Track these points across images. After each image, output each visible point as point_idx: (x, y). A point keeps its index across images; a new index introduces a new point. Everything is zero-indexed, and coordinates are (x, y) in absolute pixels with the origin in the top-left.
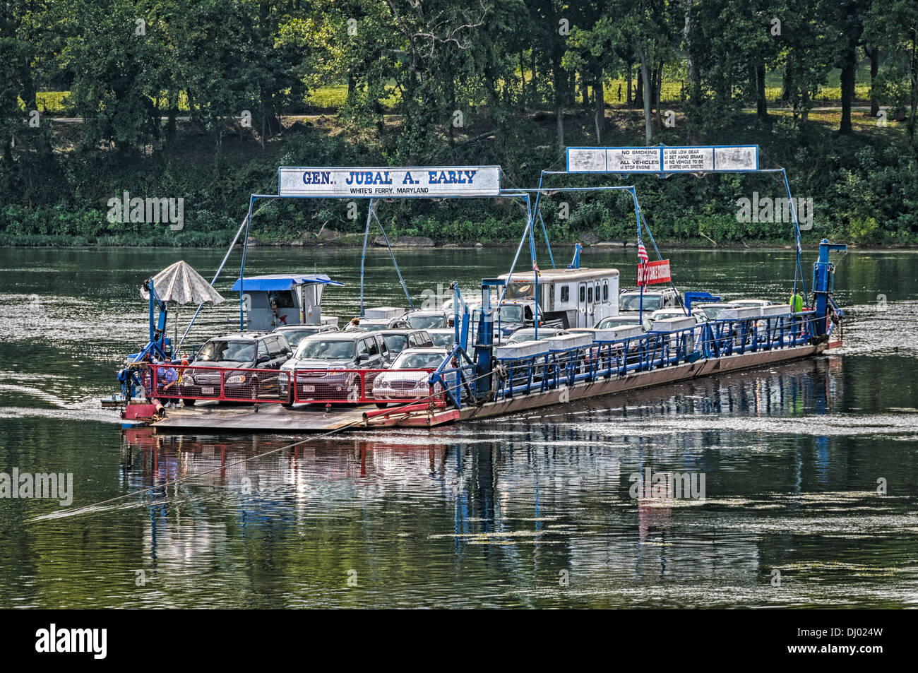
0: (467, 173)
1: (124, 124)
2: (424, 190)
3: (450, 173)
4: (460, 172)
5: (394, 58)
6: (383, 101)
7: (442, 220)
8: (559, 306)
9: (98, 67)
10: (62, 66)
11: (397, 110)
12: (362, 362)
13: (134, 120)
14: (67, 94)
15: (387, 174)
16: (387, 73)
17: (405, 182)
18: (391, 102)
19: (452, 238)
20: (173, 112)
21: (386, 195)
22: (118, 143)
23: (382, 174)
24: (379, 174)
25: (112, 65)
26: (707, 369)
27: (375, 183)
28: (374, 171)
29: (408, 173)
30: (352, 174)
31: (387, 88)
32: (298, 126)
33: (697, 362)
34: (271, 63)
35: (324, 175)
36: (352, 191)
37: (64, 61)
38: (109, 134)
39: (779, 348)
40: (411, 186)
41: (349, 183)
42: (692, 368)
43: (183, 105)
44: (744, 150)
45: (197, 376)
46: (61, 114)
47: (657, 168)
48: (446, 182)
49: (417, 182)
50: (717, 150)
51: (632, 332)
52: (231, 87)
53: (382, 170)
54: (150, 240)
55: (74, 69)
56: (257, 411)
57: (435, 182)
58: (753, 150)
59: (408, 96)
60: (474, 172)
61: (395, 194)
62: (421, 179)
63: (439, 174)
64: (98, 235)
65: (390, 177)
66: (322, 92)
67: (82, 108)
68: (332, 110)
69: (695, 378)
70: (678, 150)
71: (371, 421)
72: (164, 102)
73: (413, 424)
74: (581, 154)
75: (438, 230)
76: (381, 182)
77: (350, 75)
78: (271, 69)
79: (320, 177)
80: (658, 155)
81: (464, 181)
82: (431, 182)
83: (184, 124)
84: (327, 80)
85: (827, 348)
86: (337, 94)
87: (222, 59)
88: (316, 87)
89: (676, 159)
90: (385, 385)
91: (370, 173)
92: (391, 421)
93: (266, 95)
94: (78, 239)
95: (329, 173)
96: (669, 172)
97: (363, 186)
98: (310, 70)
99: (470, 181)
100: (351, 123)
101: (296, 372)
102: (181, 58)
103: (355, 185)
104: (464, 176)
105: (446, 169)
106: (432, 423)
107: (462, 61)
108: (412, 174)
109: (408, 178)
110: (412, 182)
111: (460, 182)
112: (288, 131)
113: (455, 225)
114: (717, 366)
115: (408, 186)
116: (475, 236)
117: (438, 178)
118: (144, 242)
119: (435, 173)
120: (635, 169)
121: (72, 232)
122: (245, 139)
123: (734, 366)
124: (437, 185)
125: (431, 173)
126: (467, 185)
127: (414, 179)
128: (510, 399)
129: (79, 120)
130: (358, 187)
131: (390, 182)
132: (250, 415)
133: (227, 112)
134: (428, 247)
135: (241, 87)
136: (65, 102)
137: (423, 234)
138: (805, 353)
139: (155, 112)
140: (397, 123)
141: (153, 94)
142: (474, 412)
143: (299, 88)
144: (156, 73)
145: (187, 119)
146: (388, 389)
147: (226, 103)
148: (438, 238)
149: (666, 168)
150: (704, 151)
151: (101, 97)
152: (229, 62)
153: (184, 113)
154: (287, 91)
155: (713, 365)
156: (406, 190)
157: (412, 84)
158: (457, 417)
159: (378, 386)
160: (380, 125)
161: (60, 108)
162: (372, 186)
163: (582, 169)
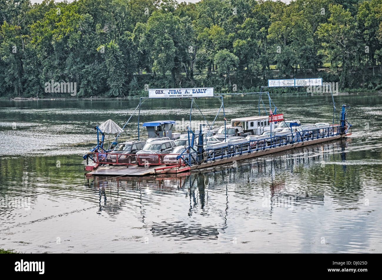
0: (204, 90)
1: (287, 71)
2: (191, 95)
3: (199, 90)
4: (202, 90)
5: (340, 57)
6: (338, 66)
7: (350, 89)
8: (250, 128)
9: (282, 60)
10: (275, 60)
11: (341, 67)
12: (163, 151)
13: (289, 70)
14: (276, 66)
15: (180, 90)
16: (339, 60)
17: (185, 93)
18: (339, 66)
19: (352, 92)
20: (297, 69)
21: (180, 97)
22: (286, 75)
23: (179, 91)
24: (178, 90)
25: (285, 60)
26: (299, 145)
27: (177, 93)
28: (176, 89)
29: (186, 90)
30: (170, 91)
31: (339, 63)
32: (321, 71)
33: (294, 144)
34: (316, 58)
35: (162, 91)
36: (170, 96)
37: (275, 59)
38: (284, 73)
39: (328, 137)
40: (187, 94)
41: (169, 93)
42: (293, 145)
43: (299, 67)
44: (318, 79)
45: (111, 156)
46: (274, 70)
47: (293, 85)
48: (198, 93)
49: (189, 93)
50: (310, 80)
51: (264, 137)
52: (308, 63)
53: (179, 89)
54: (293, 94)
55: (277, 61)
56: (128, 167)
57: (194, 93)
58: (320, 80)
59: (343, 65)
60: (206, 90)
61: (182, 97)
62: (190, 92)
63: (195, 90)
64: (282, 93)
65: (181, 91)
66: (326, 64)
67: (279, 68)
68: (328, 67)
69: (295, 148)
70: (299, 80)
71: (157, 171)
72: (295, 67)
73: (172, 172)
74: (272, 82)
75: (349, 91)
76: (178, 93)
77: (332, 61)
78: (316, 60)
79: (161, 92)
80: (294, 81)
81: (203, 92)
82: (193, 93)
83: (299, 71)
84: (327, 62)
85: (346, 136)
86: (329, 64)
87: (307, 58)
88: (325, 63)
89: (299, 82)
90: (167, 159)
91: (175, 90)
92: (165, 171)
93: (315, 65)
94: (278, 94)
95: (163, 91)
96: (297, 86)
97: (173, 94)
98: (324, 60)
99: (205, 92)
100: (332, 70)
101: (139, 155)
102: (298, 58)
103: (171, 94)
104: (203, 91)
105: (198, 89)
106: (178, 172)
107: (354, 57)
108: (187, 90)
109: (186, 92)
110: (187, 93)
111: (202, 92)
112: (319, 72)
113: (353, 89)
114: (303, 144)
115: (186, 94)
116: (357, 92)
117: (195, 91)
118: (291, 94)
119: (194, 90)
120: (287, 86)
121: (277, 93)
122: (311, 74)
123: (310, 143)
124: (195, 94)
125: (193, 90)
126: (204, 94)
127: (188, 92)
128: (214, 161)
129: (278, 71)
130: (172, 95)
131: (181, 93)
132: (125, 168)
133: (307, 68)
134: (347, 94)
135: (310, 63)
136: (276, 67)
137: (346, 92)
138: (338, 138)
139: (293, 69)
140: (341, 70)
141: (293, 65)
142: (197, 166)
143: (321, 63)
144: (294, 61)
145: (299, 70)
146: (168, 160)
147: (307, 66)
148: (350, 92)
149: (296, 85)
150: (307, 80)
151: (283, 66)
152: (308, 58)
153: (299, 69)
154: (319, 64)
155: (301, 144)
156: (186, 96)
157: (344, 62)
158: (189, 169)
159: (165, 159)
160: (338, 70)
161: (275, 68)
162: (176, 94)
163: (272, 86)
